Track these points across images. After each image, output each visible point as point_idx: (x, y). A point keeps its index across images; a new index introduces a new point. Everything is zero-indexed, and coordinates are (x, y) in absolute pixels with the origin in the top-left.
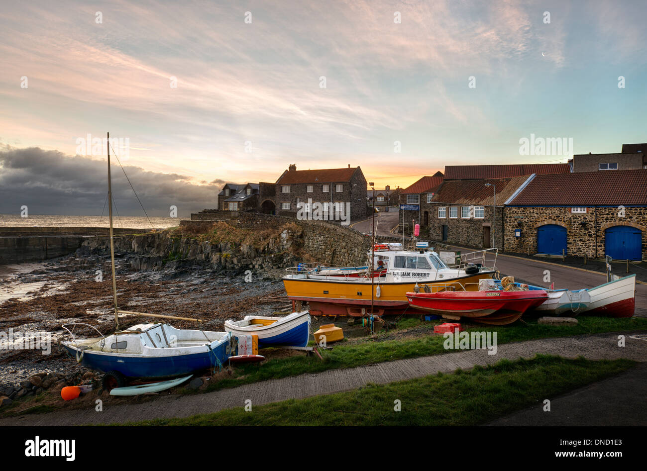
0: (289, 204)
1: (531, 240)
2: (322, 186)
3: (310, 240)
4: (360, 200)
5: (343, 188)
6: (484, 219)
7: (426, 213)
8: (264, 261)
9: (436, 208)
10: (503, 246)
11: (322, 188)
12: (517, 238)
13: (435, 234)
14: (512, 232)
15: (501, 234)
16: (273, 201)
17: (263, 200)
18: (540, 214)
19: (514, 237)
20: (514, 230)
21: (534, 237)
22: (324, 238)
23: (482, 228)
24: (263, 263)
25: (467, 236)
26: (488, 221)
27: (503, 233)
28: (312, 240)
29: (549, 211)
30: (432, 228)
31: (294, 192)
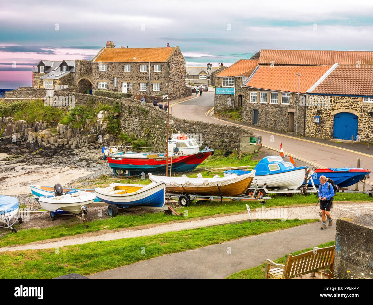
0: (106, 83)
1: (328, 126)
2: (140, 66)
3: (126, 121)
4: (178, 80)
5: (161, 68)
6: (289, 106)
7: (241, 96)
8: (81, 141)
9: (248, 92)
10: (304, 131)
11: (140, 68)
12: (317, 124)
13: (246, 118)
14: (313, 118)
15: (303, 120)
16: (89, 80)
17: (79, 78)
18: (337, 102)
19: (314, 122)
20: (314, 116)
21: (331, 124)
22: (140, 119)
23: (287, 114)
24: (80, 143)
25: (275, 121)
26: (293, 108)
27: (305, 119)
28: (128, 121)
29: (344, 100)
30: (245, 112)
31: (111, 71)
